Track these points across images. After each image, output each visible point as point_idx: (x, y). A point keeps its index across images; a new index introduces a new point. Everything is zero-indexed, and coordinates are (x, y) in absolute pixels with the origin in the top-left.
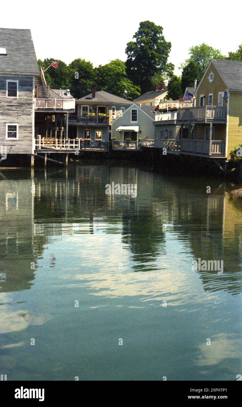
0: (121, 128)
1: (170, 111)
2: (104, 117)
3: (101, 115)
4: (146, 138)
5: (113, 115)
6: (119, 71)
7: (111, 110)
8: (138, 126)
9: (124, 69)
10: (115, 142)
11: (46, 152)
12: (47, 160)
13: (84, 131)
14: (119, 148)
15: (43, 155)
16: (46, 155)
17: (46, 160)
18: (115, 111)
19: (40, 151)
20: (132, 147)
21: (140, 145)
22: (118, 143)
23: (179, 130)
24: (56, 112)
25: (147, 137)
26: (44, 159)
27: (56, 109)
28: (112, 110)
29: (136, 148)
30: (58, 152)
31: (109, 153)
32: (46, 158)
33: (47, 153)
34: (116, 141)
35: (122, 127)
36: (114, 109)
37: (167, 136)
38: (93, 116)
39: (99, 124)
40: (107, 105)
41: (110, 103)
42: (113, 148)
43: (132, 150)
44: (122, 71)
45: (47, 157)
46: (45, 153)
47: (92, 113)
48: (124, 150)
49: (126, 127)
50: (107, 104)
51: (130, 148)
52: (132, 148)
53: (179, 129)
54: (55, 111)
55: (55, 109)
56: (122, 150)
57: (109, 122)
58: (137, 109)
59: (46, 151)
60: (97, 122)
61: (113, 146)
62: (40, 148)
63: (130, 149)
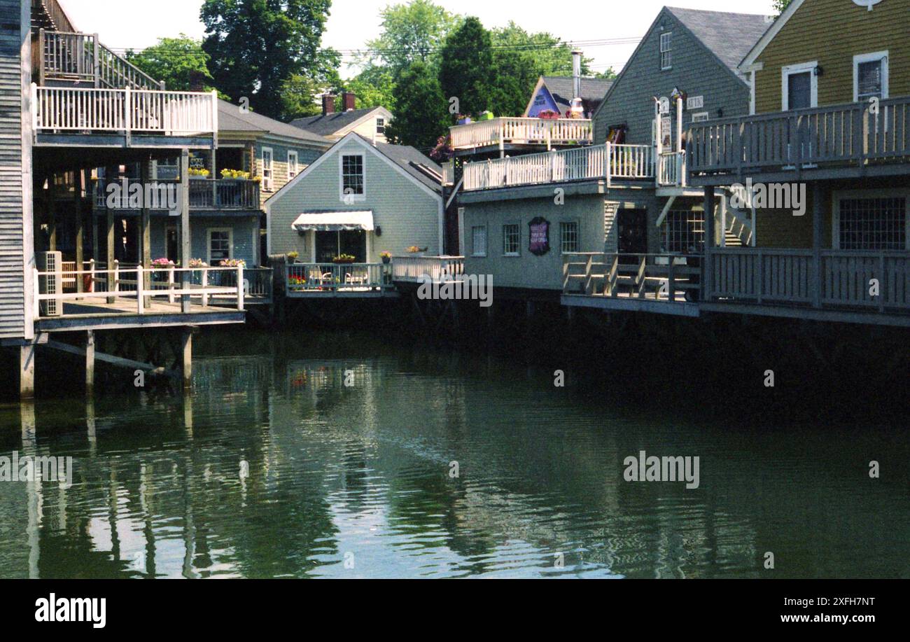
0: (306, 219)
1: (511, 155)
2: (240, 184)
3: (232, 175)
4: (420, 250)
5: (266, 178)
6: (188, 64)
7: (261, 158)
8: (369, 210)
9: (204, 62)
10: (295, 267)
11: (89, 328)
12: (97, 362)
13: (166, 234)
14: (306, 288)
15: (80, 338)
16: (91, 340)
17: (90, 362)
18: (272, 162)
19: (62, 322)
20: (357, 284)
21: (387, 278)
22: (301, 273)
23: (615, 214)
24: (132, 146)
25: (423, 248)
26: (84, 358)
27: (133, 133)
28: (263, 160)
29: (374, 289)
30: (147, 322)
31: (271, 310)
32: (91, 356)
33: (94, 331)
34: (299, 267)
35: (308, 215)
36: (269, 157)
37: (543, 240)
38: (203, 181)
39: (227, 208)
40: (248, 143)
41: (257, 134)
42: (288, 291)
43: (357, 296)
44: (199, 67)
45: (99, 349)
46: (86, 332)
47: (199, 169)
48: (330, 295)
49: (324, 215)
50: (250, 139)
51: (349, 289)
52: (357, 289)
53: (616, 211)
54: (129, 140)
55: (128, 135)
56: (321, 296)
57: (259, 201)
58: (363, 153)
59: (92, 324)
60: (215, 199)
61: (288, 285)
62: (59, 311)
63: (353, 292)
